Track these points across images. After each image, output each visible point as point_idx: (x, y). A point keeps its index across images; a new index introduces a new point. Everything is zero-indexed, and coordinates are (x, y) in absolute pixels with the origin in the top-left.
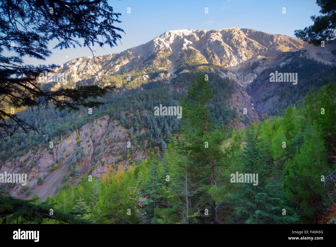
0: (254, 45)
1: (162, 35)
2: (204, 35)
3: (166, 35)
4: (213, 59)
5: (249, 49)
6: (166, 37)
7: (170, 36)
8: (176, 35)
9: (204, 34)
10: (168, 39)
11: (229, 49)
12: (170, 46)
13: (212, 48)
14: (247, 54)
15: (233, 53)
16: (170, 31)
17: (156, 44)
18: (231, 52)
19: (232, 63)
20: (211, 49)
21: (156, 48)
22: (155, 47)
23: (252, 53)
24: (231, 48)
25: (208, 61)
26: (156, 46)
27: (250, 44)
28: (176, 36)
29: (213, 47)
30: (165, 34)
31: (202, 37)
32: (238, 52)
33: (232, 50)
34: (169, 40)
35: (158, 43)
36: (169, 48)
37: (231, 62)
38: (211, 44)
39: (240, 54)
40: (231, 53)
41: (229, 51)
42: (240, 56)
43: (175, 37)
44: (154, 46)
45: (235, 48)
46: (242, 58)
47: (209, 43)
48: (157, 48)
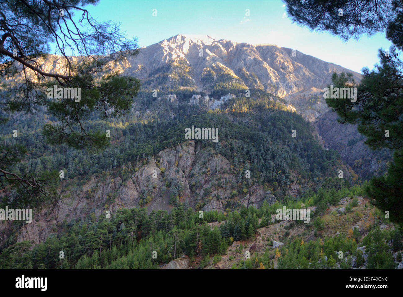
0: (305, 72)
1: (171, 39)
2: (233, 48)
3: (178, 40)
4: (254, 84)
5: (299, 77)
6: (177, 43)
7: (184, 43)
8: (192, 41)
9: (233, 46)
10: (181, 47)
11: (274, 73)
12: (185, 57)
13: (249, 68)
14: (297, 83)
15: (279, 79)
16: (183, 35)
17: (166, 51)
18: (278, 78)
19: (280, 93)
20: (248, 70)
21: (166, 57)
22: (165, 55)
23: (304, 82)
24: (276, 72)
25: (247, 86)
26: (165, 53)
27: (300, 71)
28: (192, 44)
29: (252, 68)
30: (176, 37)
31: (231, 50)
32: (287, 78)
33: (277, 74)
34: (183, 47)
35: (168, 50)
36: (184, 59)
37: (278, 92)
38: (248, 63)
39: (289, 82)
40: (276, 79)
41: (274, 76)
42: (290, 85)
43: (190, 44)
44: (163, 54)
45: (282, 73)
46: (292, 87)
47: (244, 61)
48: (168, 57)
